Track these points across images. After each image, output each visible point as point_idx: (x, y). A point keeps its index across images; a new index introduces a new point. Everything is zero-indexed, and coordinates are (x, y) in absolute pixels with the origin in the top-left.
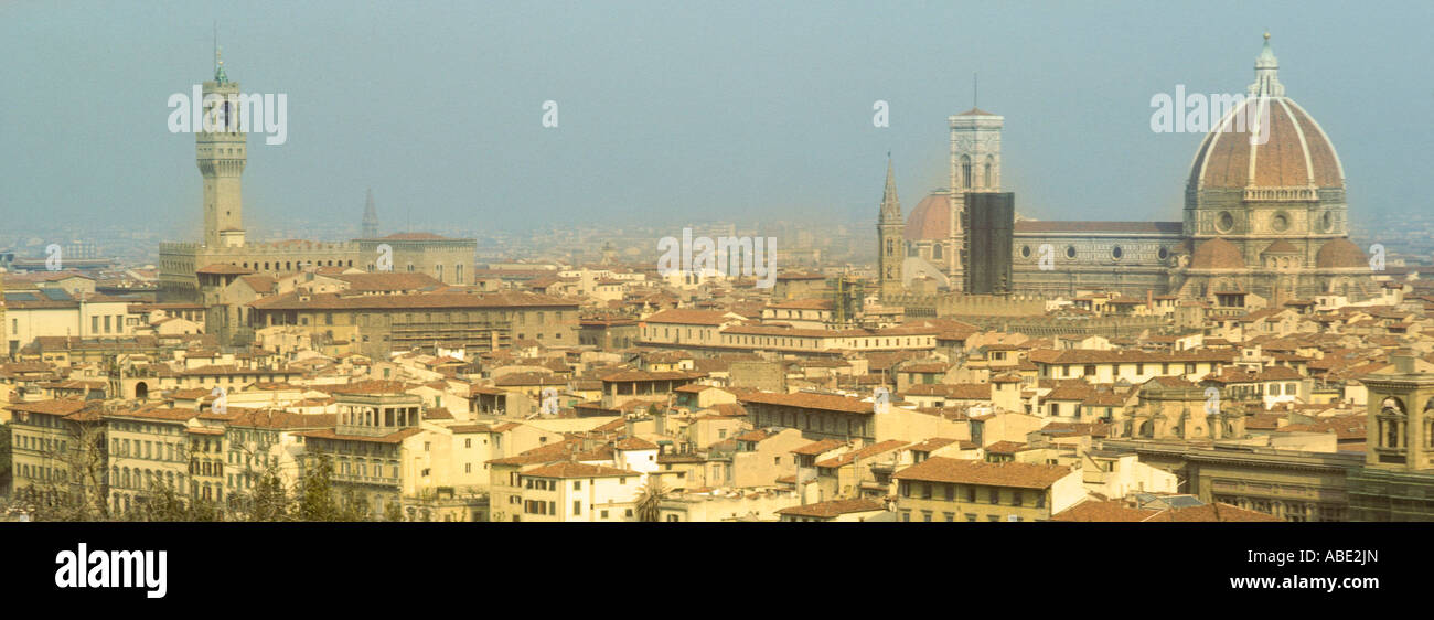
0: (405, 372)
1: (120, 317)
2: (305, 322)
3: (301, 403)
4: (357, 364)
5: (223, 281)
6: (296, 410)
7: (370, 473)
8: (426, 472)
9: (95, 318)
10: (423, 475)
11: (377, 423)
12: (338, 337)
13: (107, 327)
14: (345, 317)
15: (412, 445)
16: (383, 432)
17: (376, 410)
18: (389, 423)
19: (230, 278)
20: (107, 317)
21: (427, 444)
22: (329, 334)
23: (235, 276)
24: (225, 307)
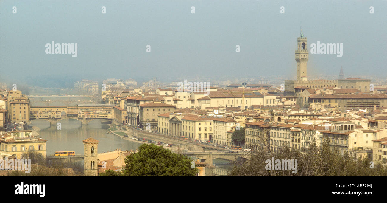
0: (350, 115)
1: (274, 100)
2: (323, 102)
3: (322, 124)
4: (337, 113)
5: (301, 90)
6: (320, 125)
7: (340, 143)
8: (355, 143)
9: (267, 100)
10: (355, 144)
11: (342, 129)
12: (332, 106)
13: (271, 102)
14: (334, 100)
15: (352, 135)
16: (344, 132)
17: (342, 126)
18: (346, 129)
19: (303, 90)
20: (271, 100)
21: (356, 135)
22: (330, 105)
23: (305, 89)
24: (302, 97)
